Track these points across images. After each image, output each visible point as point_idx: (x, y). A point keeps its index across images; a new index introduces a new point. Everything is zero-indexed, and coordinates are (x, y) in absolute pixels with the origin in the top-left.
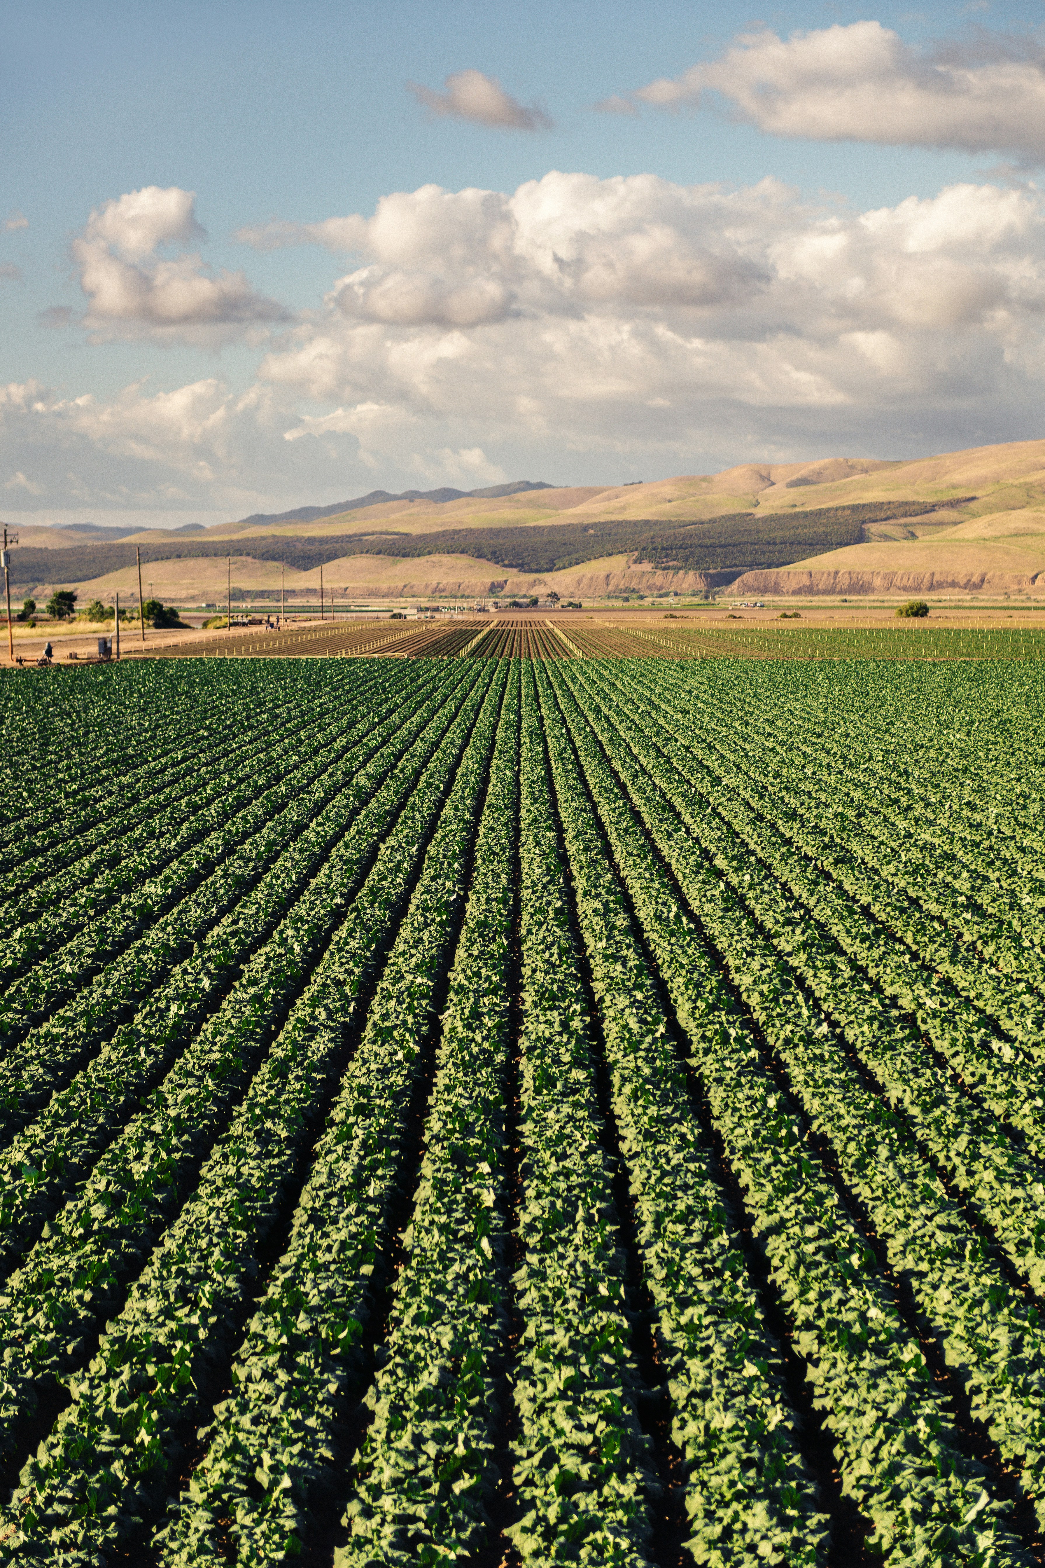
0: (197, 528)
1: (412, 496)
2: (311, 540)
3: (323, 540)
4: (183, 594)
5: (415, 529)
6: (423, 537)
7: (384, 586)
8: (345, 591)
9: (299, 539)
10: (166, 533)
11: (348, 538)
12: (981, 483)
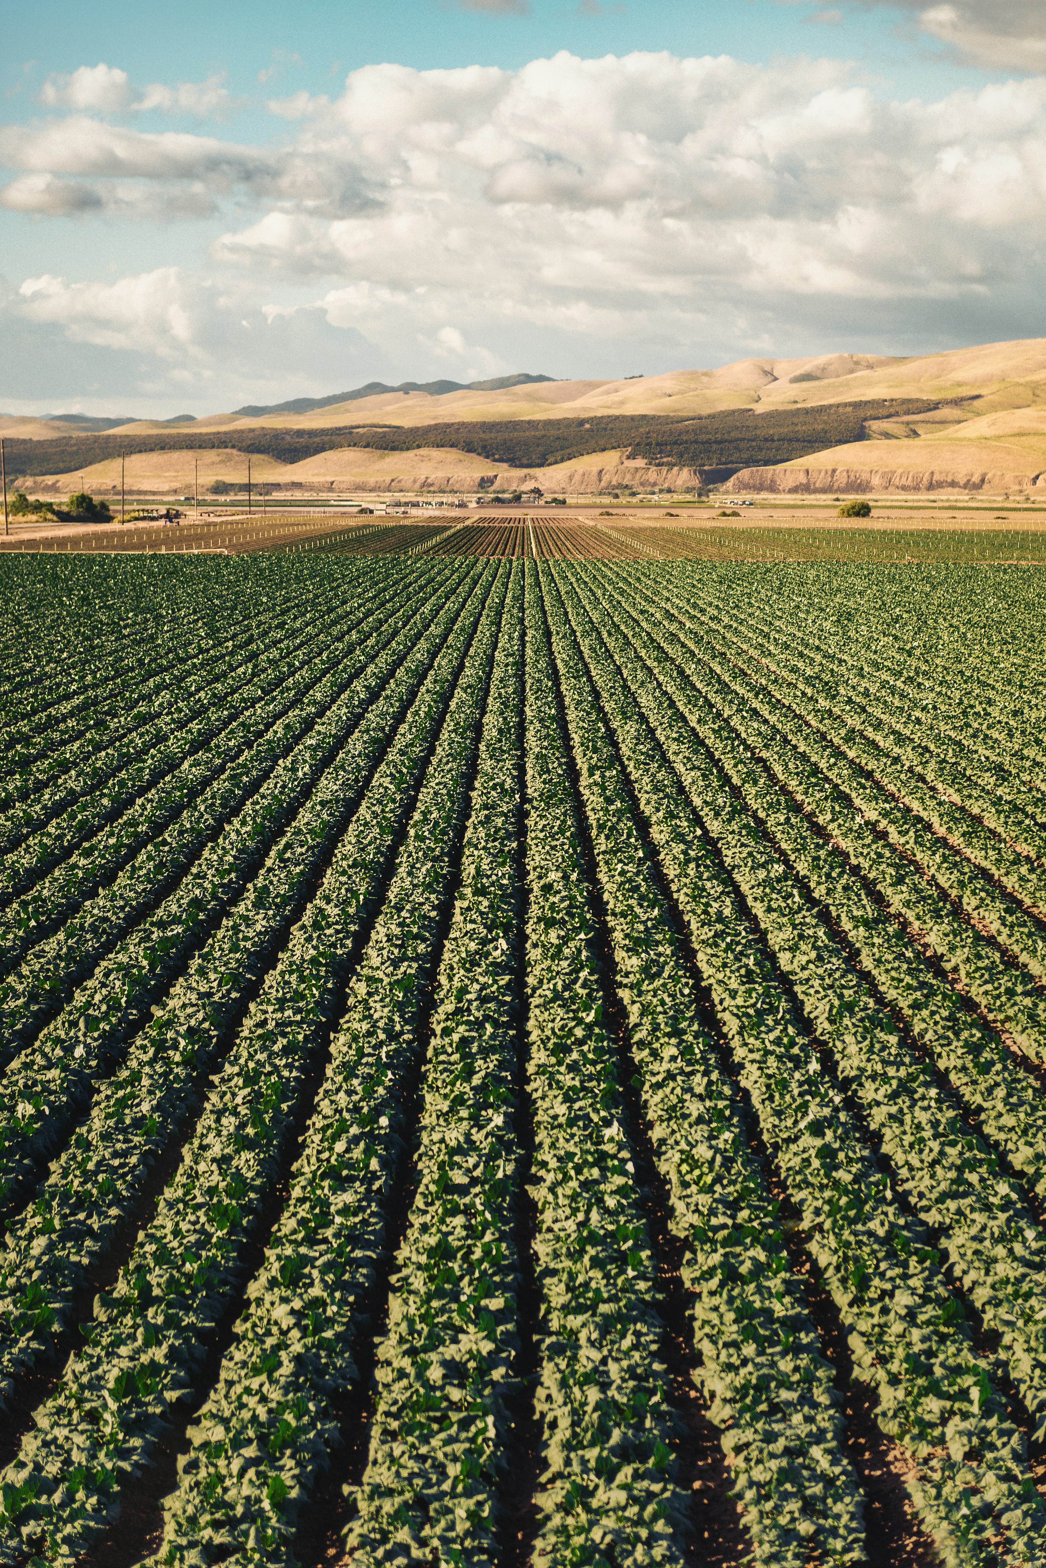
0: (190, 419)
1: (408, 388)
2: (300, 433)
3: (312, 433)
4: (166, 487)
5: (407, 422)
6: (414, 431)
7: (372, 481)
8: (331, 487)
9: (288, 432)
10: (156, 424)
11: (337, 431)
12: (987, 380)
